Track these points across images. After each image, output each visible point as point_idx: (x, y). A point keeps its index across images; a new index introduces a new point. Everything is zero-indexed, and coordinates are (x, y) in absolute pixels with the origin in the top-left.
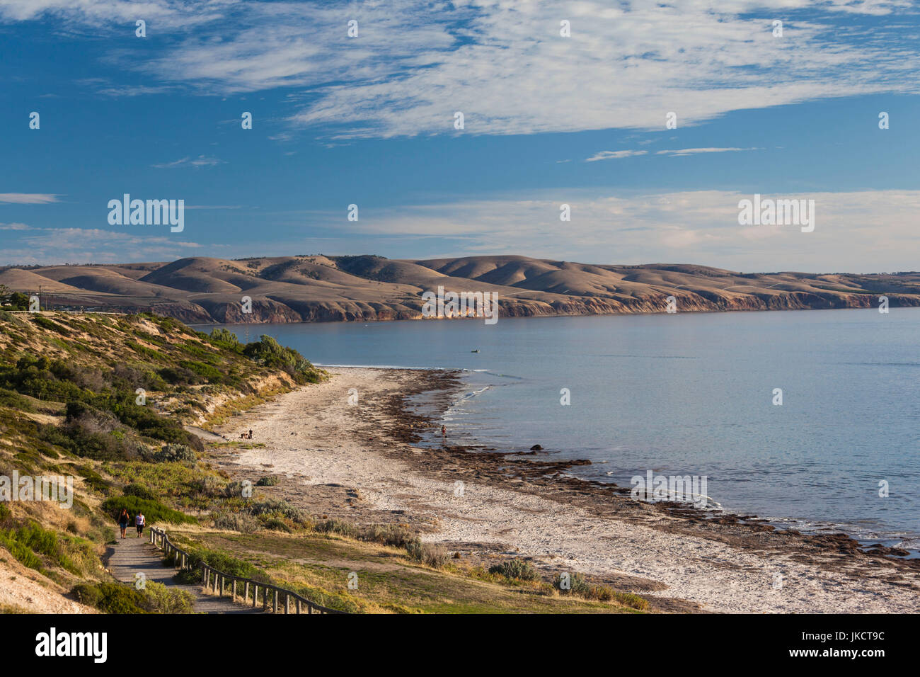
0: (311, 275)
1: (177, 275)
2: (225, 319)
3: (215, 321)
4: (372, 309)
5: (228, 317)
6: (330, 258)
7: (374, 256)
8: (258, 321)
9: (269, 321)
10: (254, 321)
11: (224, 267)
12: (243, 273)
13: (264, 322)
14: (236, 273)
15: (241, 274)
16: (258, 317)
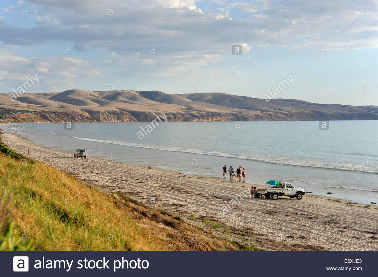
0: (131, 99)
1: (68, 98)
2: (100, 120)
3: (96, 121)
4: (172, 116)
5: (101, 119)
6: (136, 92)
7: (157, 91)
8: (116, 121)
9: (121, 121)
10: (114, 121)
11: (89, 95)
12: (98, 97)
13: (119, 121)
14: (95, 97)
15: (97, 98)
16: (115, 119)
